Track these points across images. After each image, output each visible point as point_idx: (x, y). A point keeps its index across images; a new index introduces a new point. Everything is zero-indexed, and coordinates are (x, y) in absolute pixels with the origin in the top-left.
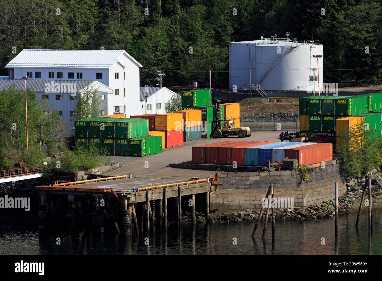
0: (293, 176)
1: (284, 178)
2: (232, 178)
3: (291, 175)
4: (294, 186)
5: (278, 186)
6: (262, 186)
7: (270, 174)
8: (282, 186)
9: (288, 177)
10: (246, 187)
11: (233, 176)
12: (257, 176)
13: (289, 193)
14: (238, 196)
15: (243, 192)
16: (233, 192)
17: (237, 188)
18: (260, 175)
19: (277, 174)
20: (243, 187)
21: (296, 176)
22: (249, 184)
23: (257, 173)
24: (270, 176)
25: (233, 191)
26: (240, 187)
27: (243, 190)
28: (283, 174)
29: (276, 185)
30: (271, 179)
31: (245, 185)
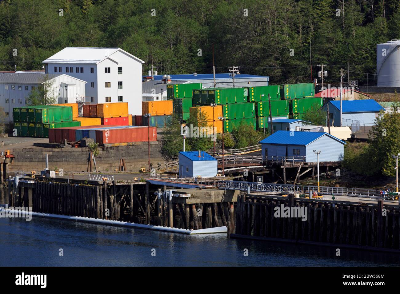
0: (83, 152)
1: (75, 154)
2: (26, 152)
3: (82, 151)
4: (84, 161)
5: (69, 160)
6: (54, 159)
7: (62, 150)
8: (73, 160)
9: (78, 153)
10: (40, 160)
11: (28, 151)
12: (50, 151)
13: (79, 166)
14: (31, 168)
15: (37, 164)
16: (27, 165)
17: (31, 161)
18: (53, 151)
19: (68, 151)
20: (36, 160)
21: (86, 152)
22: (42, 158)
23: (51, 149)
24: (62, 152)
25: (27, 163)
26: (34, 160)
27: (36, 163)
28: (75, 151)
29: (68, 160)
30: (63, 154)
31: (39, 159)
